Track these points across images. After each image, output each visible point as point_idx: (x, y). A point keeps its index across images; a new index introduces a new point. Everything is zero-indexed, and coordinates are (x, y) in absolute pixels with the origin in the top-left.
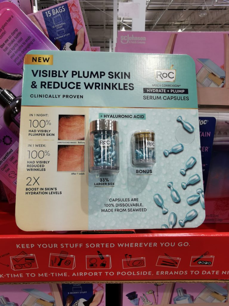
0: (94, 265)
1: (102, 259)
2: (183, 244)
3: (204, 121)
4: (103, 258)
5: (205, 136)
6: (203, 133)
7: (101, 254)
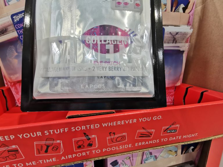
0: (82, 146)
1: (88, 140)
2: (157, 117)
4: (90, 139)
7: (87, 136)
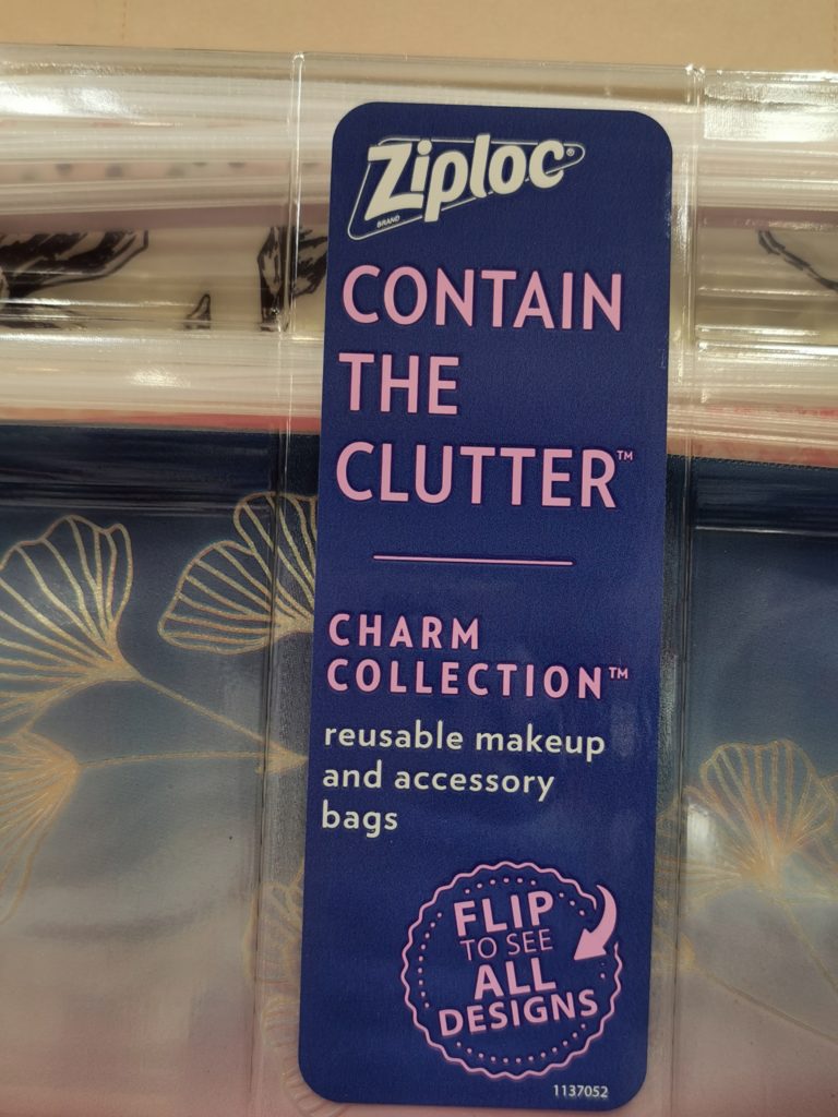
3: (528, 152)
5: (567, 323)
6: (535, 284)
